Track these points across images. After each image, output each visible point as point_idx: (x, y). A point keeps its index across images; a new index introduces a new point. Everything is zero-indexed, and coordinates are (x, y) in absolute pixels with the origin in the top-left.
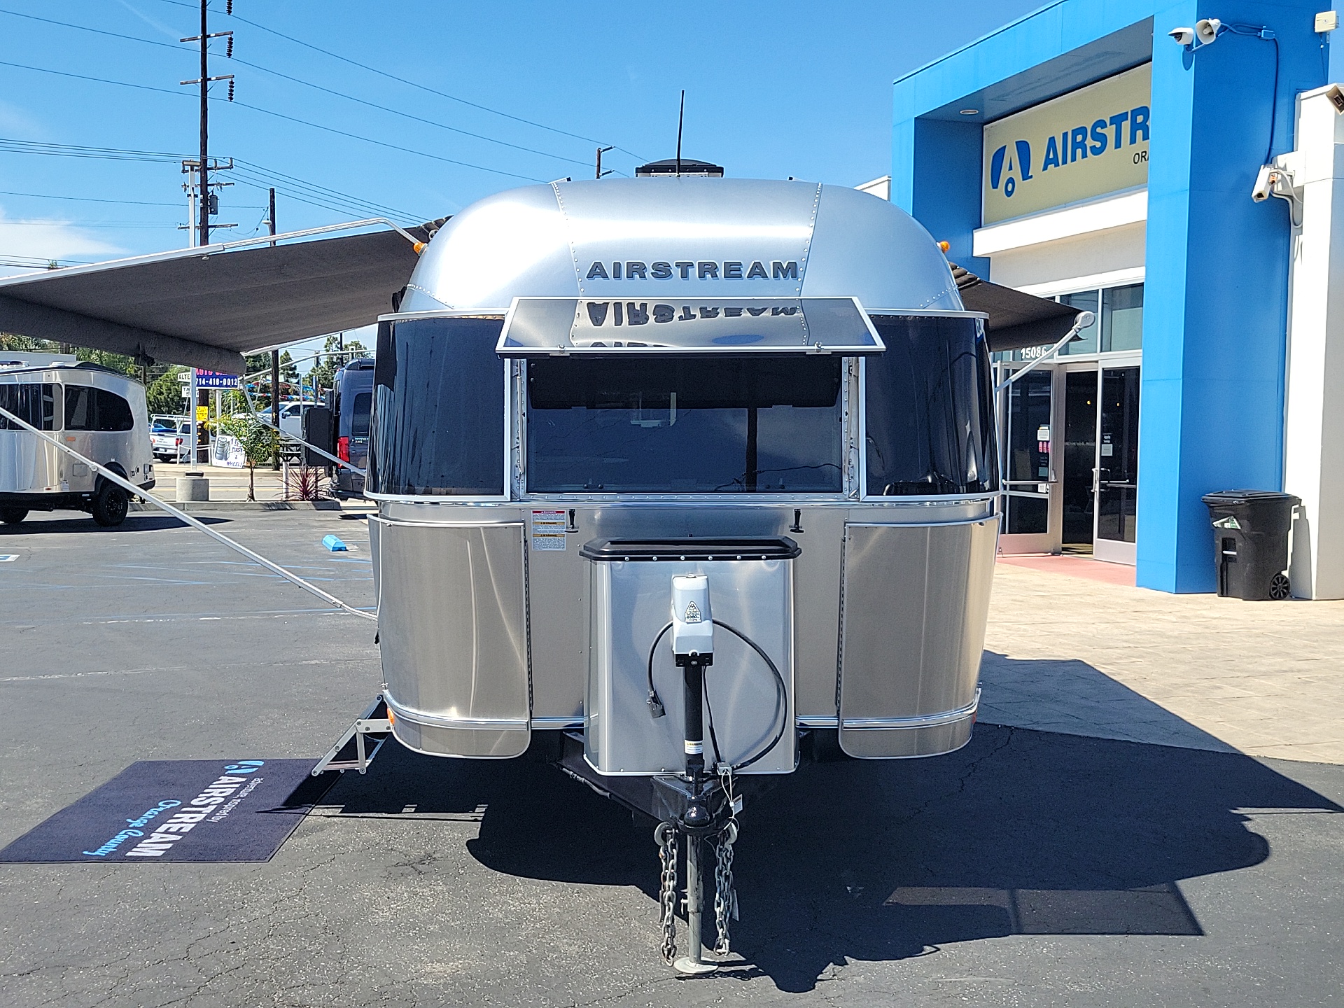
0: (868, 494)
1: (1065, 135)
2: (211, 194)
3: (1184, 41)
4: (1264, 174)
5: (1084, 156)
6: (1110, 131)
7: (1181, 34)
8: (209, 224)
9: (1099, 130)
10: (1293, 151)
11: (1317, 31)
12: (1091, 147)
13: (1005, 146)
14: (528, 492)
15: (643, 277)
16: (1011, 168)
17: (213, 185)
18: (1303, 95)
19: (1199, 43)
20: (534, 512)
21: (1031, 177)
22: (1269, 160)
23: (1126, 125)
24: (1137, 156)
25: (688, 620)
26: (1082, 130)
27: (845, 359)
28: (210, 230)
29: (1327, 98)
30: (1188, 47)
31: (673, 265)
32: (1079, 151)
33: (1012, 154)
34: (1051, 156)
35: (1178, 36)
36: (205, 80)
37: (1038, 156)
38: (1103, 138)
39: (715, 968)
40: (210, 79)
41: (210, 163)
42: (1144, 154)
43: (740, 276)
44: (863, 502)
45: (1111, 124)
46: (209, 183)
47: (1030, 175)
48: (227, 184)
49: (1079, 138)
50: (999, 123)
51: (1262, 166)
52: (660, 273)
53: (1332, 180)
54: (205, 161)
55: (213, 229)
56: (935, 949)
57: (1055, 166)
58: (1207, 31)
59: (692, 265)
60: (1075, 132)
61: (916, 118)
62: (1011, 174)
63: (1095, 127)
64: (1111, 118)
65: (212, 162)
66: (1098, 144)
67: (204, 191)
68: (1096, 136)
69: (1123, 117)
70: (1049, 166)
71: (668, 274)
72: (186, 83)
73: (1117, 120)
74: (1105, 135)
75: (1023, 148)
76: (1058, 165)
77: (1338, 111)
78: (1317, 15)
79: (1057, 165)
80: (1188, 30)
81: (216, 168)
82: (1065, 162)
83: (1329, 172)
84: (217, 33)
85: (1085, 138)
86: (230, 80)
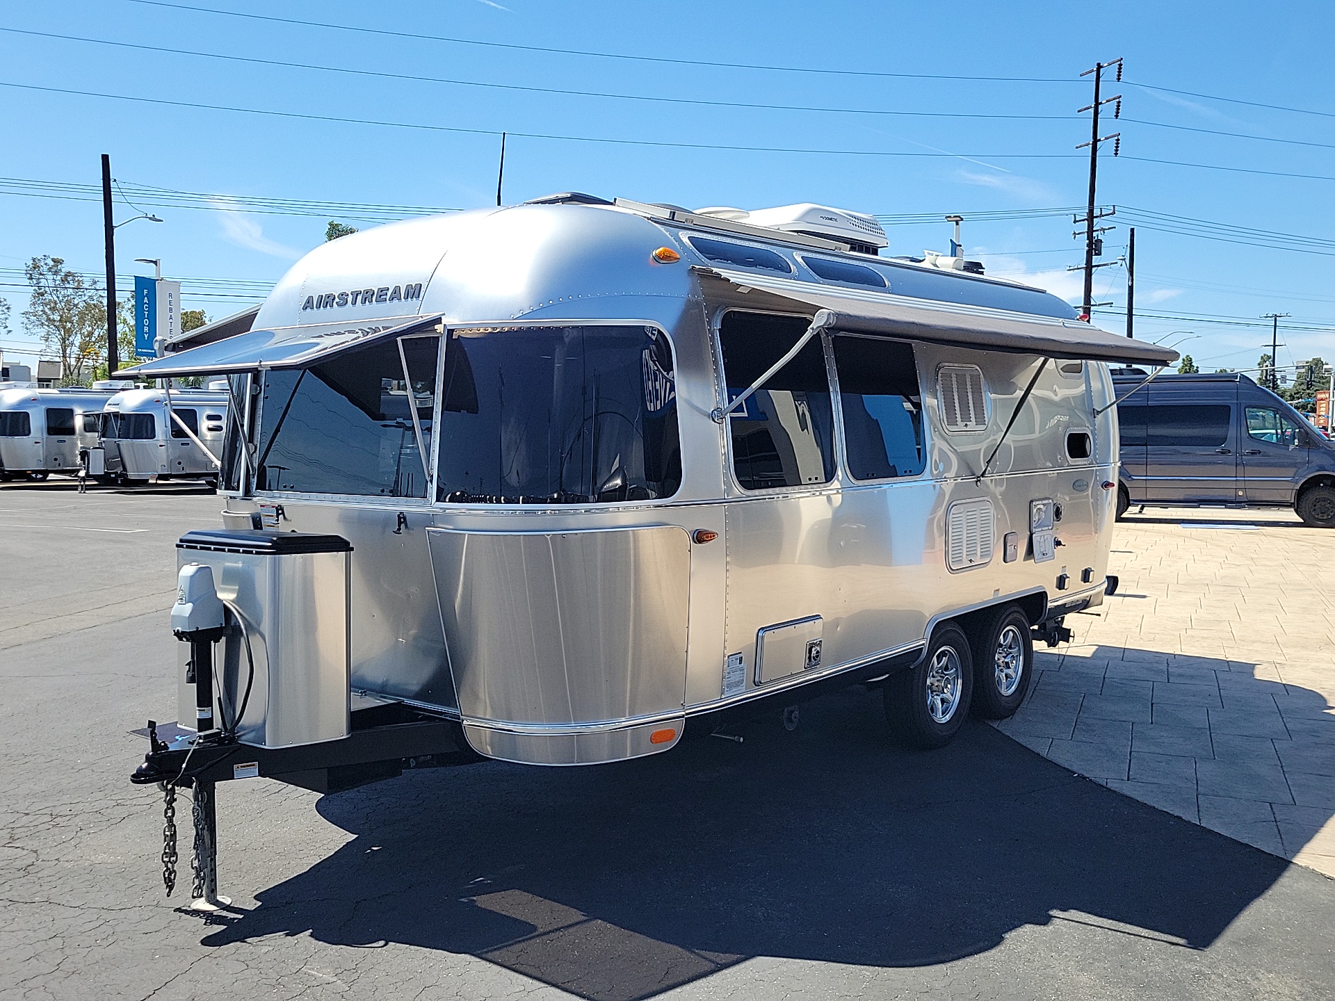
2: (1096, 238)
8: (1093, 264)
17: (1097, 231)
28: (1094, 269)
36: (1096, 140)
40: (1100, 140)
41: (1097, 212)
46: (1094, 229)
48: (1109, 228)
54: (1091, 211)
55: (1096, 268)
65: (1097, 211)
67: (1090, 237)
72: (1081, 146)
81: (1102, 215)
84: (1107, 99)
86: (1116, 138)
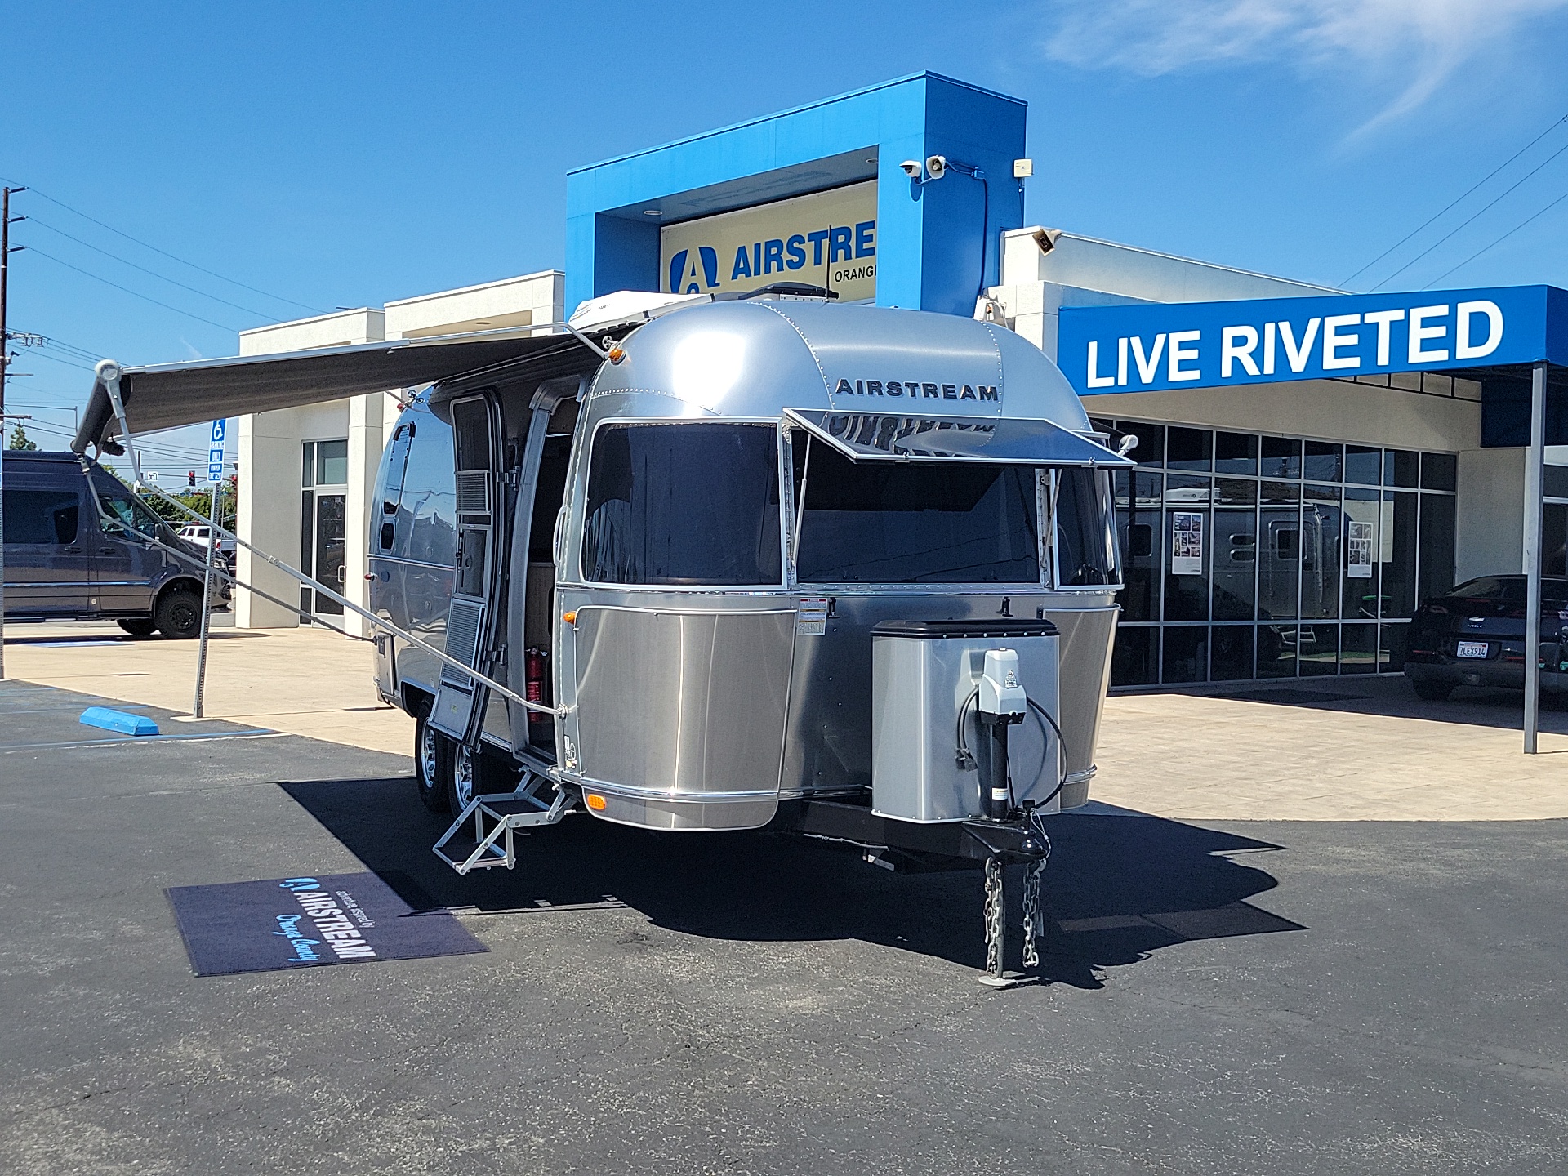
0: (1061, 584)
1: (758, 246)
3: (914, 174)
4: (981, 303)
5: (780, 269)
6: (809, 248)
7: (911, 166)
9: (796, 245)
10: (999, 285)
11: (1016, 175)
12: (787, 261)
13: (687, 251)
14: (798, 582)
15: (881, 394)
16: (693, 274)
18: (1008, 234)
19: (927, 176)
20: (802, 600)
21: (718, 284)
22: (981, 291)
23: (825, 243)
24: (839, 274)
25: (1007, 686)
26: (778, 243)
27: (1036, 470)
29: (1034, 241)
30: (917, 180)
31: (903, 386)
32: (774, 264)
33: (694, 260)
34: (742, 265)
35: (909, 168)
37: (725, 266)
38: (801, 254)
39: (1014, 981)
42: (846, 273)
43: (955, 397)
44: (1057, 591)
45: (809, 241)
47: (716, 282)
49: (774, 251)
50: (679, 227)
51: (979, 297)
52: (894, 392)
53: (1042, 314)
56: (1147, 955)
57: (746, 276)
58: (936, 167)
59: (917, 385)
60: (769, 245)
61: (596, 214)
62: (694, 280)
63: (791, 241)
64: (809, 235)
66: (796, 259)
68: (792, 250)
69: (823, 235)
70: (739, 276)
71: (901, 392)
73: (816, 237)
74: (803, 251)
75: (709, 256)
76: (750, 275)
77: (1042, 251)
78: (1016, 162)
79: (748, 275)
80: (918, 164)
82: (757, 273)
83: (1039, 306)
85: (780, 251)
